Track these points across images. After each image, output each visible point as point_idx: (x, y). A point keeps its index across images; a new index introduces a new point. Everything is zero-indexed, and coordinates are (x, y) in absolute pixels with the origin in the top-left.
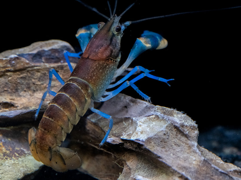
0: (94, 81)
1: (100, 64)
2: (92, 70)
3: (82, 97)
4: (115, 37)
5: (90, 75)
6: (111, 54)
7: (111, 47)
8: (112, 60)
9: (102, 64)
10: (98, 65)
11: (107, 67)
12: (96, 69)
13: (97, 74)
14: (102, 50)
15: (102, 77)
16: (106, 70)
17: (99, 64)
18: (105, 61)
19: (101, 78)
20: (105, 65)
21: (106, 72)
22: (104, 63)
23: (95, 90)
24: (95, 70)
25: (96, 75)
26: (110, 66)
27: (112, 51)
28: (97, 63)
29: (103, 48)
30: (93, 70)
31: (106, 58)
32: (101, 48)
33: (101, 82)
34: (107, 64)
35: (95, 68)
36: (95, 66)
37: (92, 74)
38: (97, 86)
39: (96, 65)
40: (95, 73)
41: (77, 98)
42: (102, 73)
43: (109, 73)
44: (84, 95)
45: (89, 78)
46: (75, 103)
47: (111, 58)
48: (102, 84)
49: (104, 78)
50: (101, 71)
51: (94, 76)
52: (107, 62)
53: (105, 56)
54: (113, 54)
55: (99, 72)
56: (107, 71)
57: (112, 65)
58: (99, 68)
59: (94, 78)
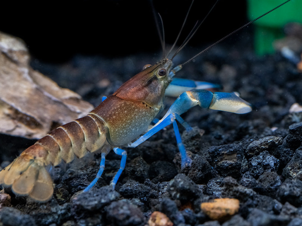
0: (113, 121)
1: (127, 104)
2: (114, 109)
3: (95, 128)
4: (157, 81)
5: (110, 113)
6: (145, 98)
7: (146, 89)
8: (145, 105)
9: (129, 105)
10: (123, 105)
11: (136, 110)
12: (119, 108)
13: (119, 114)
14: (134, 90)
15: (126, 119)
16: (133, 113)
17: (125, 103)
18: (134, 103)
19: (124, 120)
20: (133, 106)
21: (133, 116)
22: (132, 105)
23: (112, 131)
24: (117, 109)
25: (117, 115)
26: (141, 110)
27: (147, 93)
28: (123, 102)
29: (135, 88)
30: (116, 108)
31: (137, 100)
32: (133, 88)
33: (124, 125)
34: (136, 106)
35: (119, 106)
36: (119, 105)
37: (113, 112)
38: (116, 127)
39: (122, 104)
40: (117, 113)
41: (88, 127)
42: (127, 115)
43: (138, 118)
44: (97, 127)
45: (108, 115)
46: (83, 131)
47: (144, 102)
48: (124, 128)
49: (129, 121)
50: (126, 112)
51: (114, 115)
52: (137, 104)
53: (136, 96)
54: (147, 98)
55: (122, 112)
56: (135, 115)
57: (143, 110)
58: (125, 108)
59: (114, 117)
